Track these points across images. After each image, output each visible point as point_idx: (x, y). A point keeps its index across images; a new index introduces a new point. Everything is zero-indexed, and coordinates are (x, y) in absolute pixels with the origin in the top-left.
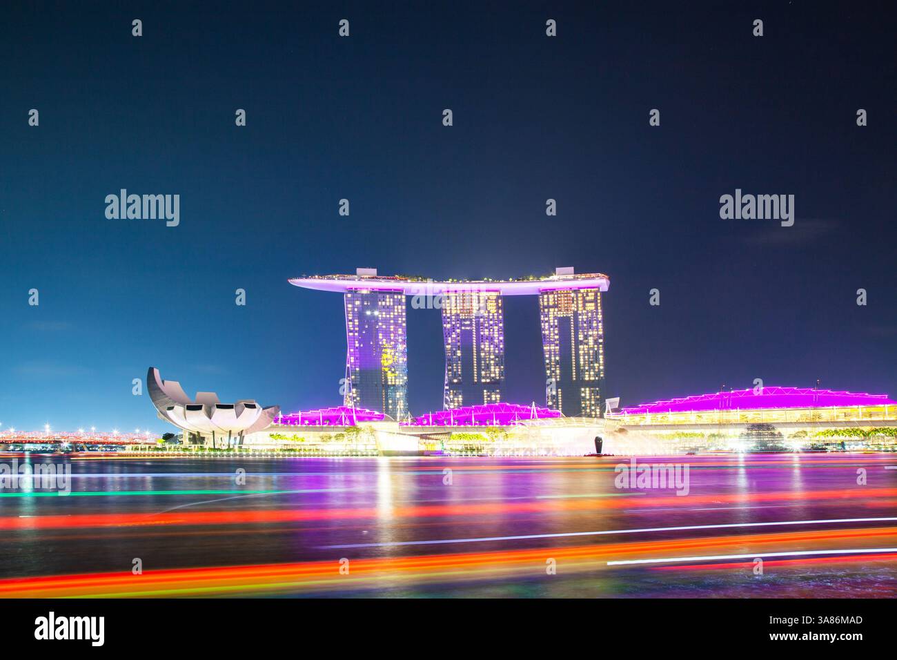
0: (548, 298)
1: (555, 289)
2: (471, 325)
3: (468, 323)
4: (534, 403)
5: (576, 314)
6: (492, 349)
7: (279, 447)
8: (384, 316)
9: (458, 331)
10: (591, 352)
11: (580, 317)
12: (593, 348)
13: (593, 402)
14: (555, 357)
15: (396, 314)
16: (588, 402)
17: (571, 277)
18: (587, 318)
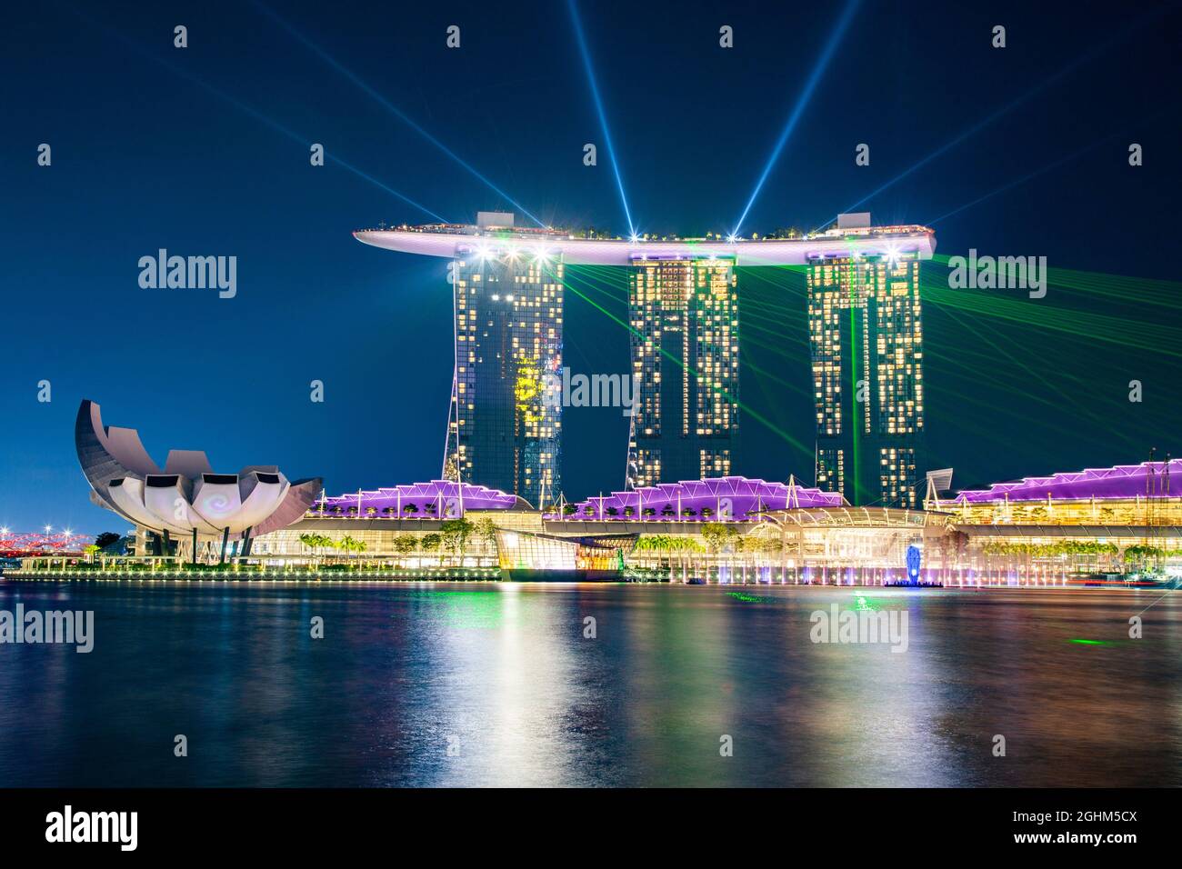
0: (822, 273)
1: (835, 256)
2: (680, 323)
3: (675, 318)
4: (792, 476)
5: (873, 303)
6: (717, 370)
7: (317, 562)
8: (524, 304)
9: (657, 334)
10: (900, 377)
11: (881, 309)
12: (903, 371)
13: (903, 478)
14: (833, 386)
15: (545, 300)
16: (893, 478)
17: (865, 232)
18: (894, 312)
